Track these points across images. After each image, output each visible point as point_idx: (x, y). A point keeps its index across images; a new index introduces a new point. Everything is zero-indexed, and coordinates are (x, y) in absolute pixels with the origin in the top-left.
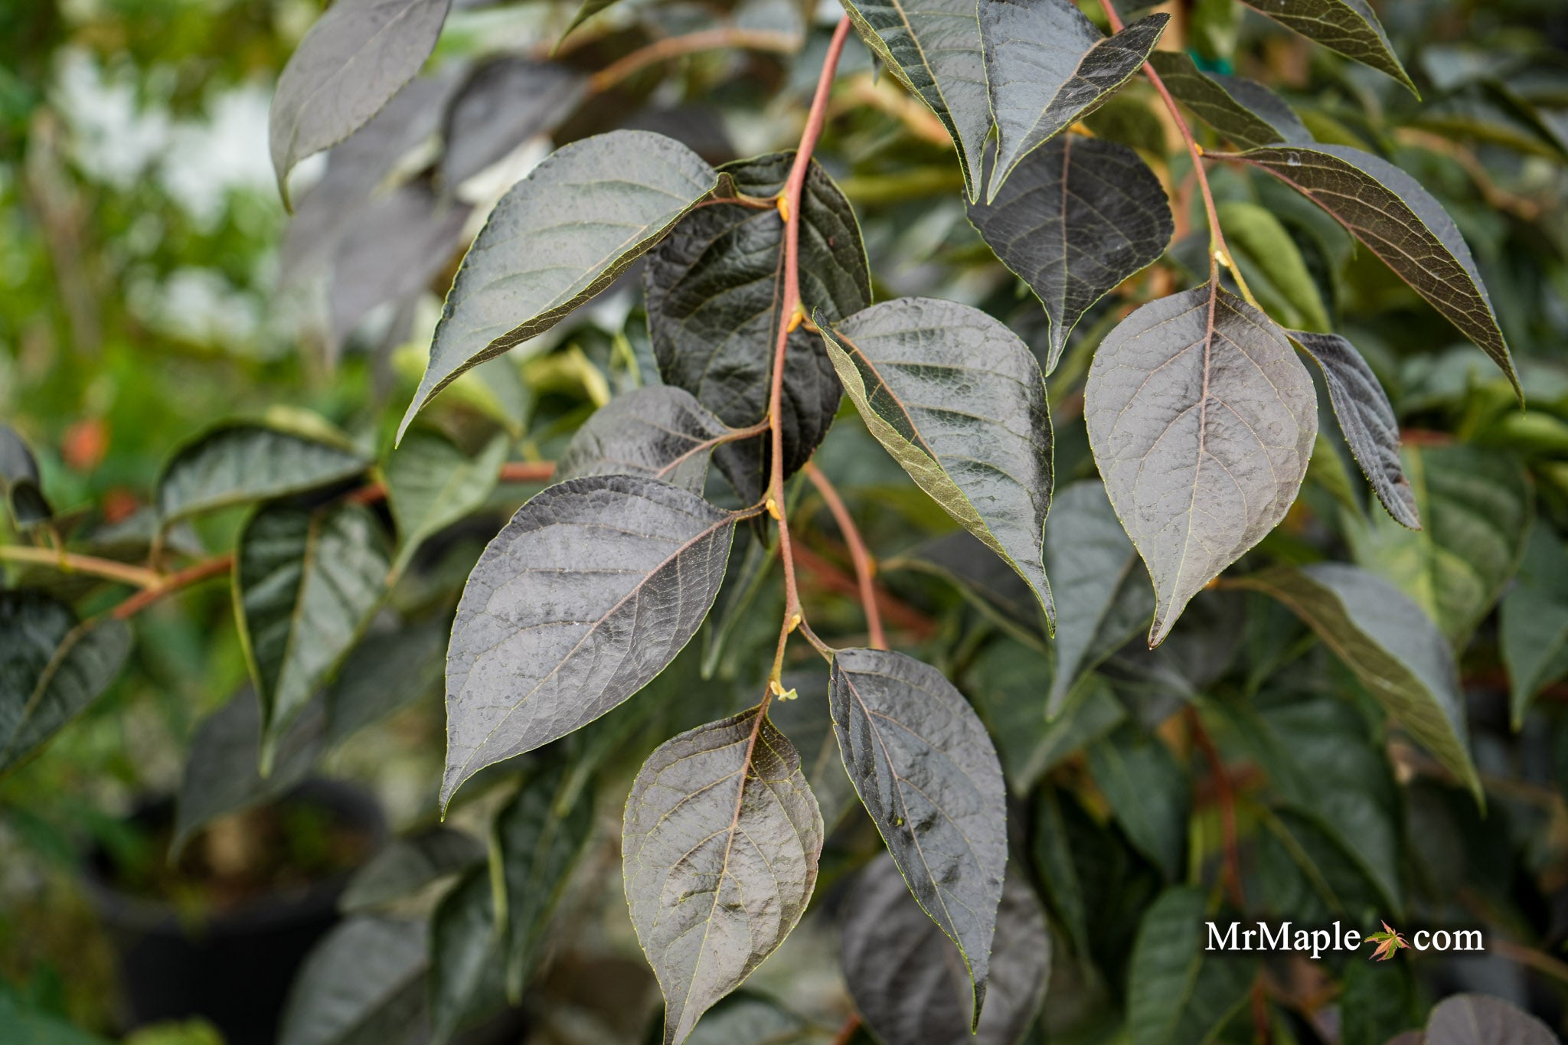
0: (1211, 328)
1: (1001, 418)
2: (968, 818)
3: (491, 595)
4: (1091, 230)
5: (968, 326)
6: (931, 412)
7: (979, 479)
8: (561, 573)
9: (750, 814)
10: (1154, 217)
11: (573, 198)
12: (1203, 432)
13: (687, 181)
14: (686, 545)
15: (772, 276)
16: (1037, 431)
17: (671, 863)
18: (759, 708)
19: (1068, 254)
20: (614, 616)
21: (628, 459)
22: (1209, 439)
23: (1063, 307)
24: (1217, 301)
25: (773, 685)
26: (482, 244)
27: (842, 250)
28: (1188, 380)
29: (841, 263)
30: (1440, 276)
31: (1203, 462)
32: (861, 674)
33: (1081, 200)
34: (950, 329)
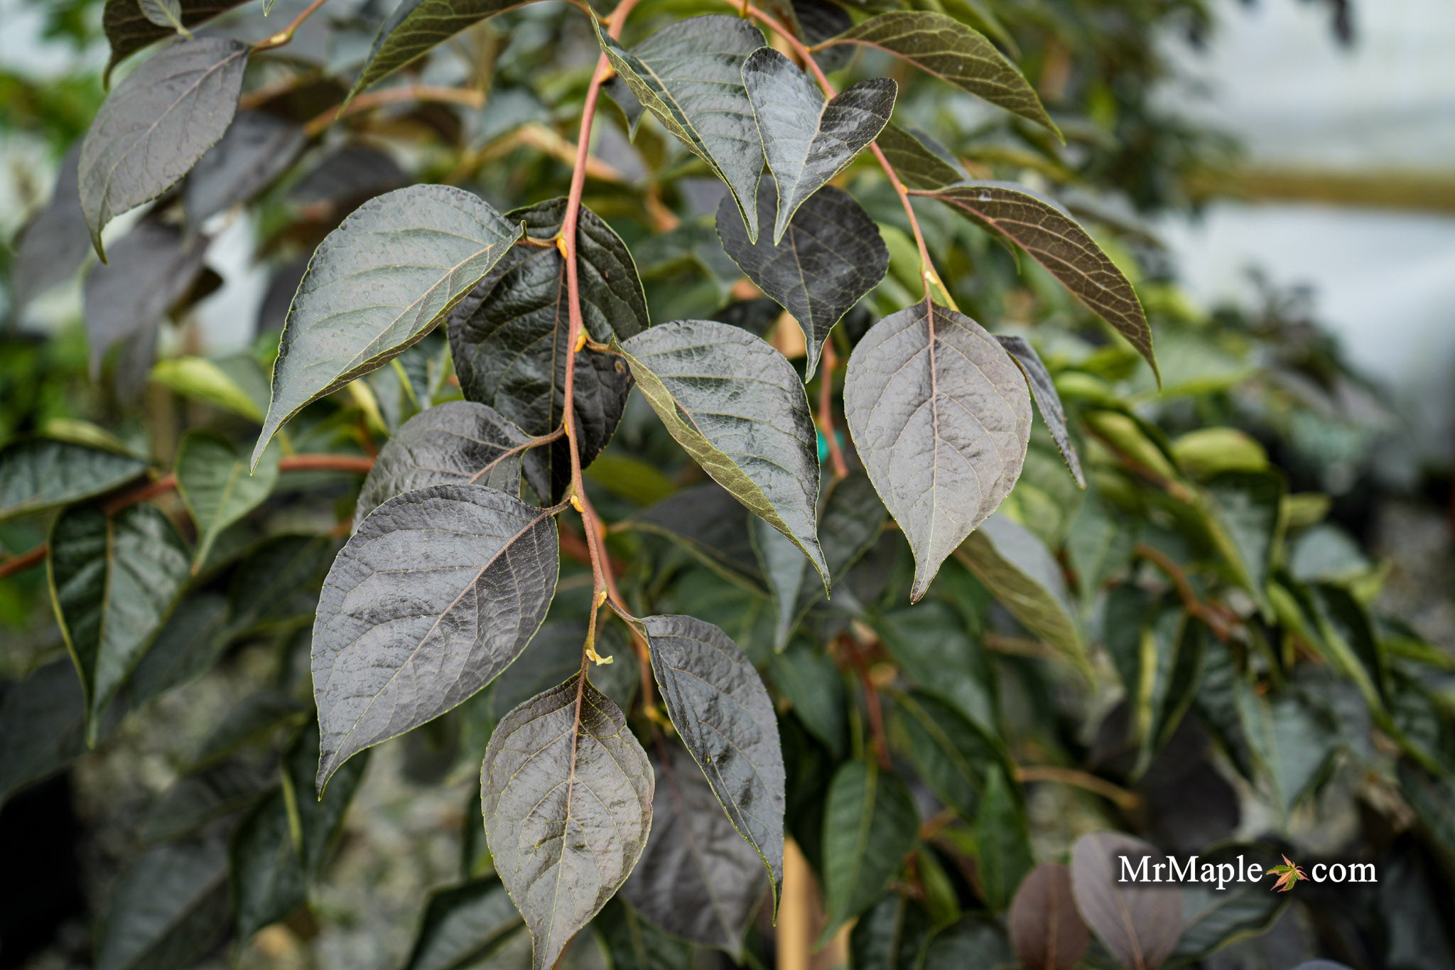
0: (933, 337)
1: (768, 419)
2: (752, 747)
3: (345, 597)
4: (819, 258)
5: (733, 342)
6: (711, 416)
7: (757, 471)
8: (405, 574)
9: (585, 766)
10: (869, 246)
11: (384, 245)
12: (936, 423)
13: (483, 226)
14: (512, 540)
15: (553, 304)
16: (800, 428)
17: (523, 817)
18: (580, 674)
19: (805, 278)
20: (456, 608)
21: (442, 466)
22: (942, 427)
23: (812, 325)
24: (934, 314)
25: (588, 652)
26: (306, 288)
27: (618, 282)
28: (921, 379)
29: (616, 293)
30: (1106, 286)
31: (939, 447)
32: (661, 638)
33: (805, 233)
34: (717, 345)
